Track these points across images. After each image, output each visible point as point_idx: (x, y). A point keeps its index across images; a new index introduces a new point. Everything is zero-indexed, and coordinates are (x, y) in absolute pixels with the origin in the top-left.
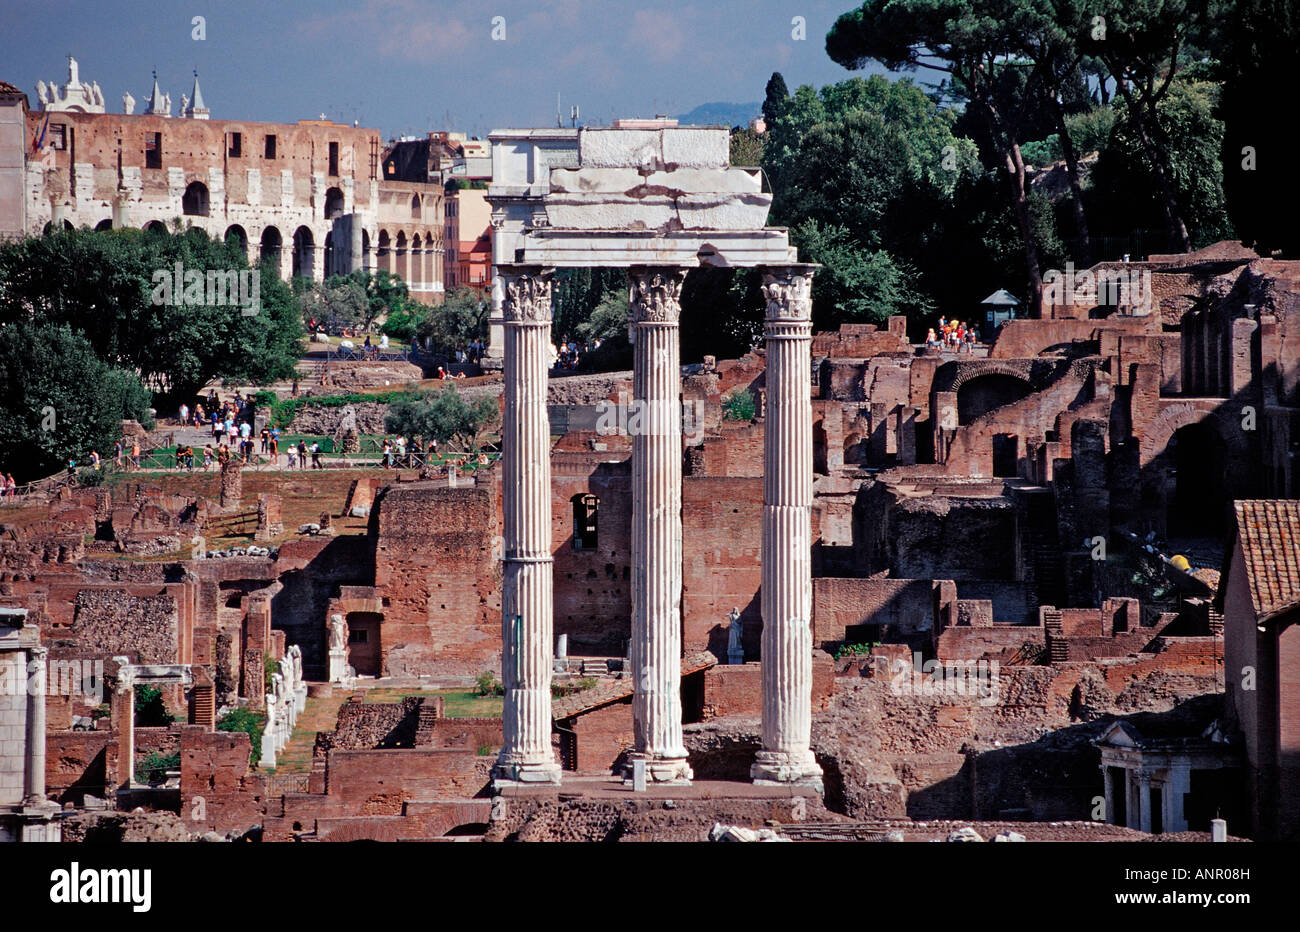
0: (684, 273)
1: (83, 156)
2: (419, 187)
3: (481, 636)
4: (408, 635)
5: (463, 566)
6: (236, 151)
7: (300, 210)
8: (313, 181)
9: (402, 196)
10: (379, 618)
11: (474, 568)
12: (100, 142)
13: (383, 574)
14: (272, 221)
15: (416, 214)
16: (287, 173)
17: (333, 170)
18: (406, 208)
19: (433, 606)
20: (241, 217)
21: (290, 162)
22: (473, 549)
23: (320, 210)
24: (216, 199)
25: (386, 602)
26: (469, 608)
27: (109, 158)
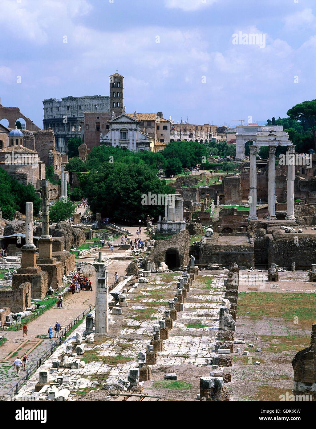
0: (276, 147)
1: (176, 130)
2: (222, 134)
3: (239, 199)
4: (228, 198)
5: (236, 189)
6: (197, 129)
7: (206, 137)
8: (207, 133)
9: (220, 135)
10: (224, 196)
11: (238, 189)
12: (178, 128)
13: (225, 190)
14: (202, 139)
15: (222, 138)
16: (204, 132)
17: (210, 132)
18: (221, 137)
19: (232, 195)
20: (198, 138)
21: (204, 131)
22: (237, 186)
23: (208, 137)
24: (194, 136)
25: (225, 194)
26: (237, 195)
27: (179, 130)
